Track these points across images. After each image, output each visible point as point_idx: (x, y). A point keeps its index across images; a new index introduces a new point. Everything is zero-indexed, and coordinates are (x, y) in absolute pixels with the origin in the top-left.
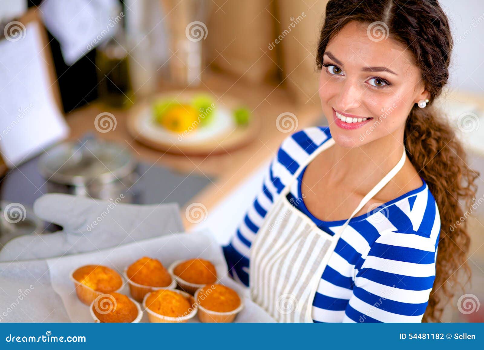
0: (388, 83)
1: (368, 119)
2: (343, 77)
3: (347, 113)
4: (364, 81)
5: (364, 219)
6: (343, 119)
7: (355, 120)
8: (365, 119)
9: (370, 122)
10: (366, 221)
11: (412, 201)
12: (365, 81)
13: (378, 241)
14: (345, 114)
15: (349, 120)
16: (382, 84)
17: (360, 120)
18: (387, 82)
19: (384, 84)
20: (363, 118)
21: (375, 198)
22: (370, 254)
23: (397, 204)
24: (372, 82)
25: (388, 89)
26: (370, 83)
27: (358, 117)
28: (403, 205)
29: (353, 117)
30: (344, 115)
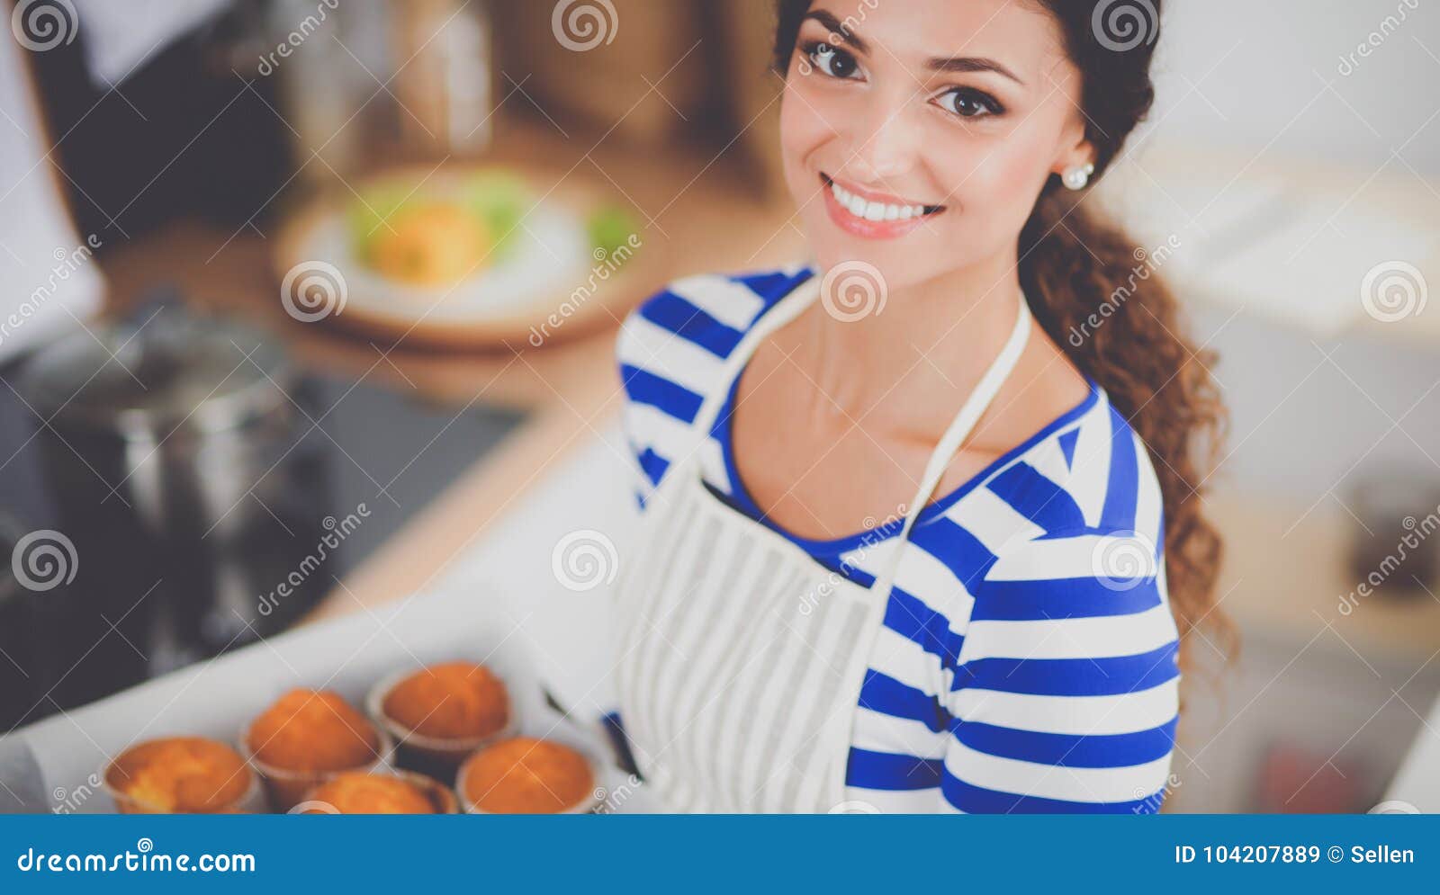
0: (997, 108)
1: (929, 210)
2: (861, 85)
3: (870, 190)
4: (927, 98)
5: (939, 517)
6: (858, 206)
7: (893, 212)
8: (920, 210)
9: (938, 220)
10: (946, 521)
11: (1068, 443)
12: (931, 100)
13: (994, 575)
14: (865, 192)
15: (876, 212)
16: (976, 110)
17: (907, 212)
18: (994, 105)
19: (983, 109)
20: (914, 205)
21: (966, 445)
22: (977, 615)
23: (1029, 458)
24: (949, 101)
25: (991, 125)
26: (941, 104)
27: (901, 204)
28: (1044, 459)
29: (887, 200)
30: (861, 194)
